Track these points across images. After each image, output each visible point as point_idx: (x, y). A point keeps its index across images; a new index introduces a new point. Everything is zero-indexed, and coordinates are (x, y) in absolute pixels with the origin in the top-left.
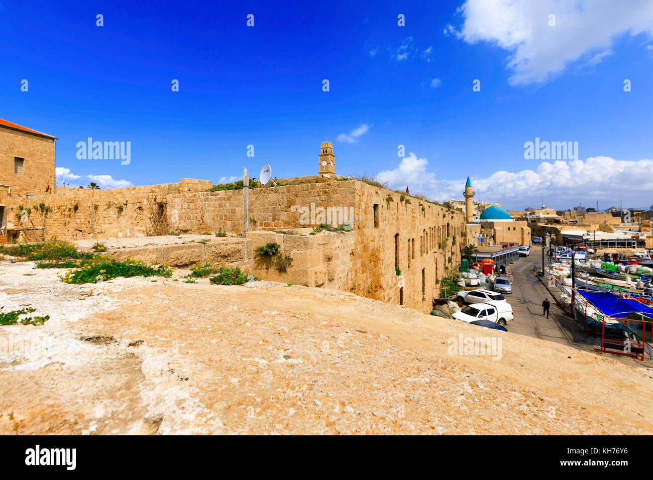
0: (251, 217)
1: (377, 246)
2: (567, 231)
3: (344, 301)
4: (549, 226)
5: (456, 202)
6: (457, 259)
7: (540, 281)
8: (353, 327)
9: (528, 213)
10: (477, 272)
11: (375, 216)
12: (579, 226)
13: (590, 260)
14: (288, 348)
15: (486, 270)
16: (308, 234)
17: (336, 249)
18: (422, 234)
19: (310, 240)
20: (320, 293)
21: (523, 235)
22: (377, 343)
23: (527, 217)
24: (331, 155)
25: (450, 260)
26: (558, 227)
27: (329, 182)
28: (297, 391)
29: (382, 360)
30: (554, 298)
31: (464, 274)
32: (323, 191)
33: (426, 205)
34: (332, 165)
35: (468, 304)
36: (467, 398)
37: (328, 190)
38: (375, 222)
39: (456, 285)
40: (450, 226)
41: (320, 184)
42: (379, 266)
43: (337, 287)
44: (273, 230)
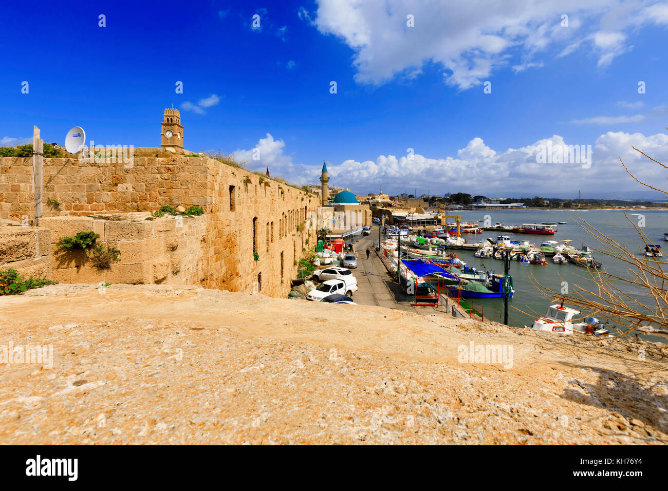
0: (50, 197)
1: (233, 231)
2: (397, 213)
3: (182, 296)
4: (384, 209)
5: (314, 187)
6: (313, 241)
7: (377, 255)
8: (186, 326)
9: (370, 198)
10: (331, 251)
11: (231, 199)
12: (404, 209)
13: (410, 236)
14: (82, 371)
15: (338, 249)
16: (143, 219)
17: (182, 236)
18: (281, 217)
19: (146, 227)
20: (150, 291)
21: (366, 217)
22: (213, 339)
23: (370, 201)
24: (179, 126)
25: (307, 242)
26: (390, 209)
27: (173, 158)
28: (86, 426)
29: (216, 357)
30: (386, 268)
31: (320, 253)
32: (165, 167)
33: (285, 188)
34: (179, 137)
35: (322, 281)
36: (298, 375)
37: (172, 166)
38: (231, 205)
39: (312, 265)
40: (308, 209)
41: (161, 159)
42: (235, 252)
43: (184, 280)
44: (88, 215)
